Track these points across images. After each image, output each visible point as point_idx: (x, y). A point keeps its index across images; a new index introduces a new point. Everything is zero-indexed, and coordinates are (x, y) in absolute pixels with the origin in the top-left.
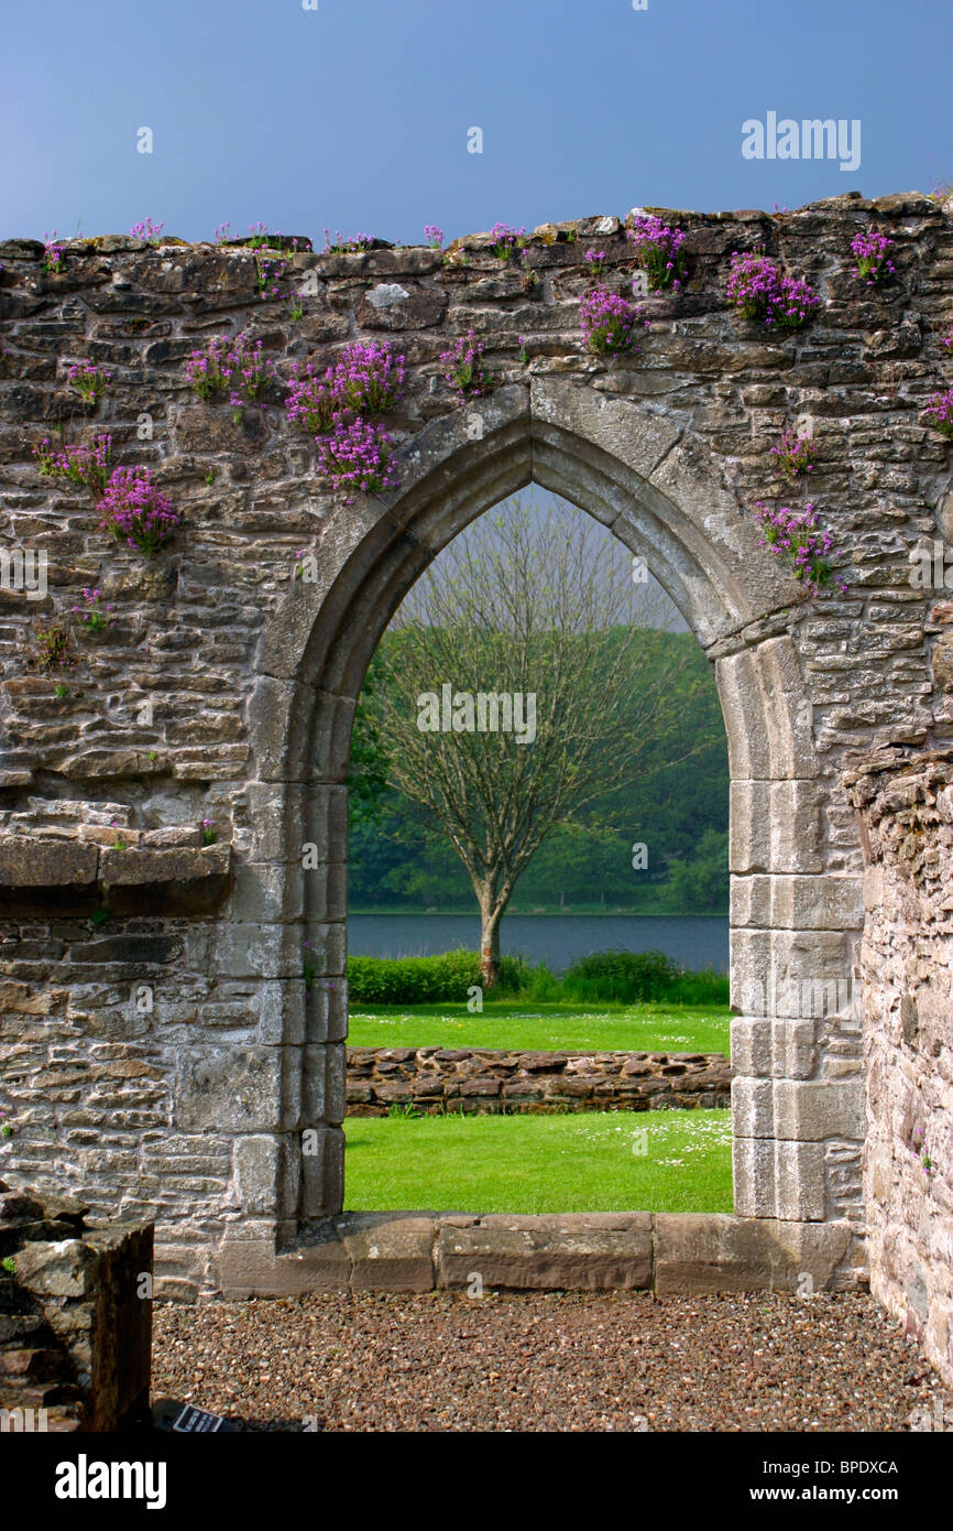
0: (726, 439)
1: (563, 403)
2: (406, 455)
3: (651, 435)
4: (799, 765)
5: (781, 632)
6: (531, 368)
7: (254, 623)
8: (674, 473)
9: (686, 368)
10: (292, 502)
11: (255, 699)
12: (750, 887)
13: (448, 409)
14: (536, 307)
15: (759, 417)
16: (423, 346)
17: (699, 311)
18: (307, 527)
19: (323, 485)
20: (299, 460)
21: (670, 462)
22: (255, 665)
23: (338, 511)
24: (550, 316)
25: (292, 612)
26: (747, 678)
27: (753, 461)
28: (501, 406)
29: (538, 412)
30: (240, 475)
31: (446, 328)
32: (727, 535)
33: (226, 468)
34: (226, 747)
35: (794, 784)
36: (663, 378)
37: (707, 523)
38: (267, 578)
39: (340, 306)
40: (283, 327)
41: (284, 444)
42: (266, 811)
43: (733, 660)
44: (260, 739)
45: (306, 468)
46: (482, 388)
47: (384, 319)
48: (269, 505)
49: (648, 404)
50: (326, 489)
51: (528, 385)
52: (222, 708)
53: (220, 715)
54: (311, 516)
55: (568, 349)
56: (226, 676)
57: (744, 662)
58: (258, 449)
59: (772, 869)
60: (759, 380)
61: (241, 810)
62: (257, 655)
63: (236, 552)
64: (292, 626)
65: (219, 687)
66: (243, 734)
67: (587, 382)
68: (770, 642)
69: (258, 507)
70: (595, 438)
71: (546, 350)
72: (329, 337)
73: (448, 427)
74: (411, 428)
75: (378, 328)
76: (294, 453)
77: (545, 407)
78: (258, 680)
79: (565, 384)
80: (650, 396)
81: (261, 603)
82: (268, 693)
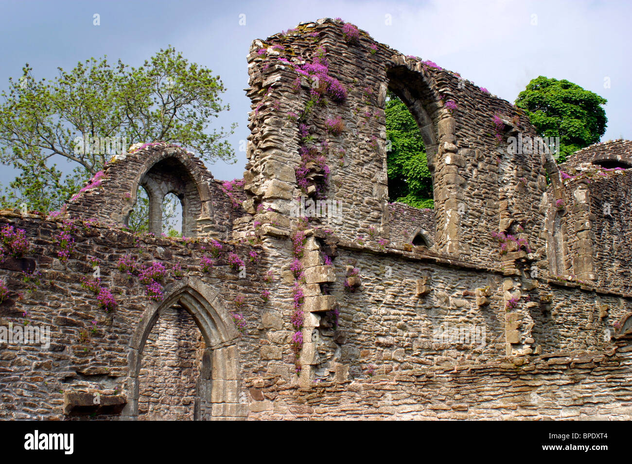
0: (226, 296)
1: (195, 283)
2: (164, 292)
3: (212, 294)
4: (238, 377)
5: (234, 344)
6: (189, 273)
7: (130, 334)
8: (216, 303)
9: (219, 278)
10: (139, 302)
11: (129, 355)
12: (222, 406)
13: (172, 281)
14: (191, 258)
15: (232, 292)
16: (168, 264)
17: (222, 265)
18: (141, 309)
19: (146, 298)
20: (141, 291)
21: (215, 301)
22: (130, 345)
23: (149, 305)
24: (193, 261)
25: (138, 332)
26: (223, 355)
27: (231, 302)
28: (183, 282)
29: (190, 285)
30: (128, 293)
31: (172, 261)
32: (225, 319)
33: (125, 291)
34: (123, 367)
35: (236, 381)
36: (214, 280)
37: (222, 316)
38: (133, 322)
39: (150, 251)
40: (137, 255)
41: (137, 286)
42: (131, 385)
43: (220, 350)
44: (131, 365)
45: (142, 293)
46: (179, 277)
47: (160, 256)
48: (134, 302)
49: (211, 286)
50: (147, 299)
51: (188, 278)
52: (122, 357)
53: (122, 359)
54: (143, 306)
55: (197, 270)
56: (123, 348)
57: (222, 351)
58: (132, 286)
59: (228, 401)
60: (232, 283)
61: (125, 385)
62: (130, 342)
63: (127, 314)
64: (138, 335)
65: (122, 351)
66: (126, 364)
67: (200, 279)
68: (233, 346)
69: (132, 302)
70: (201, 293)
71: (192, 269)
72: (147, 259)
73: (172, 286)
74: (164, 286)
75: (158, 258)
76: (140, 289)
77: (192, 284)
78: (130, 349)
79: (196, 279)
80: (211, 284)
81: (131, 328)
82: (133, 353)
